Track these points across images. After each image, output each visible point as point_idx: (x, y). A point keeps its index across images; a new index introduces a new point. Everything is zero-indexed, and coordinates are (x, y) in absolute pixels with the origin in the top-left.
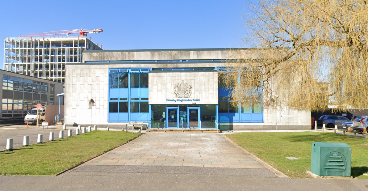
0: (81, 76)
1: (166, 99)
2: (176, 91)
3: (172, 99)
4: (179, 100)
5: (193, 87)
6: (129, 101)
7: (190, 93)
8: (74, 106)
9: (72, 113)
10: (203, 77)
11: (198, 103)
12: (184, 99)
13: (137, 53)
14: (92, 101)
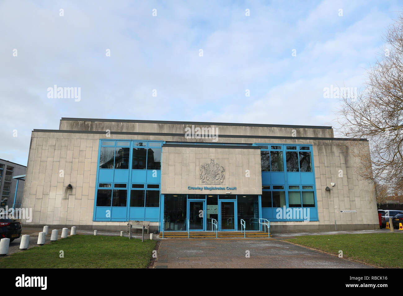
0: (56, 148)
1: (188, 187)
2: (203, 174)
3: (196, 187)
4: (206, 189)
5: (227, 168)
6: (129, 189)
7: (223, 177)
8: (40, 195)
9: (35, 205)
10: (240, 155)
11: (234, 192)
12: (214, 186)
13: (139, 125)
14: (70, 187)
